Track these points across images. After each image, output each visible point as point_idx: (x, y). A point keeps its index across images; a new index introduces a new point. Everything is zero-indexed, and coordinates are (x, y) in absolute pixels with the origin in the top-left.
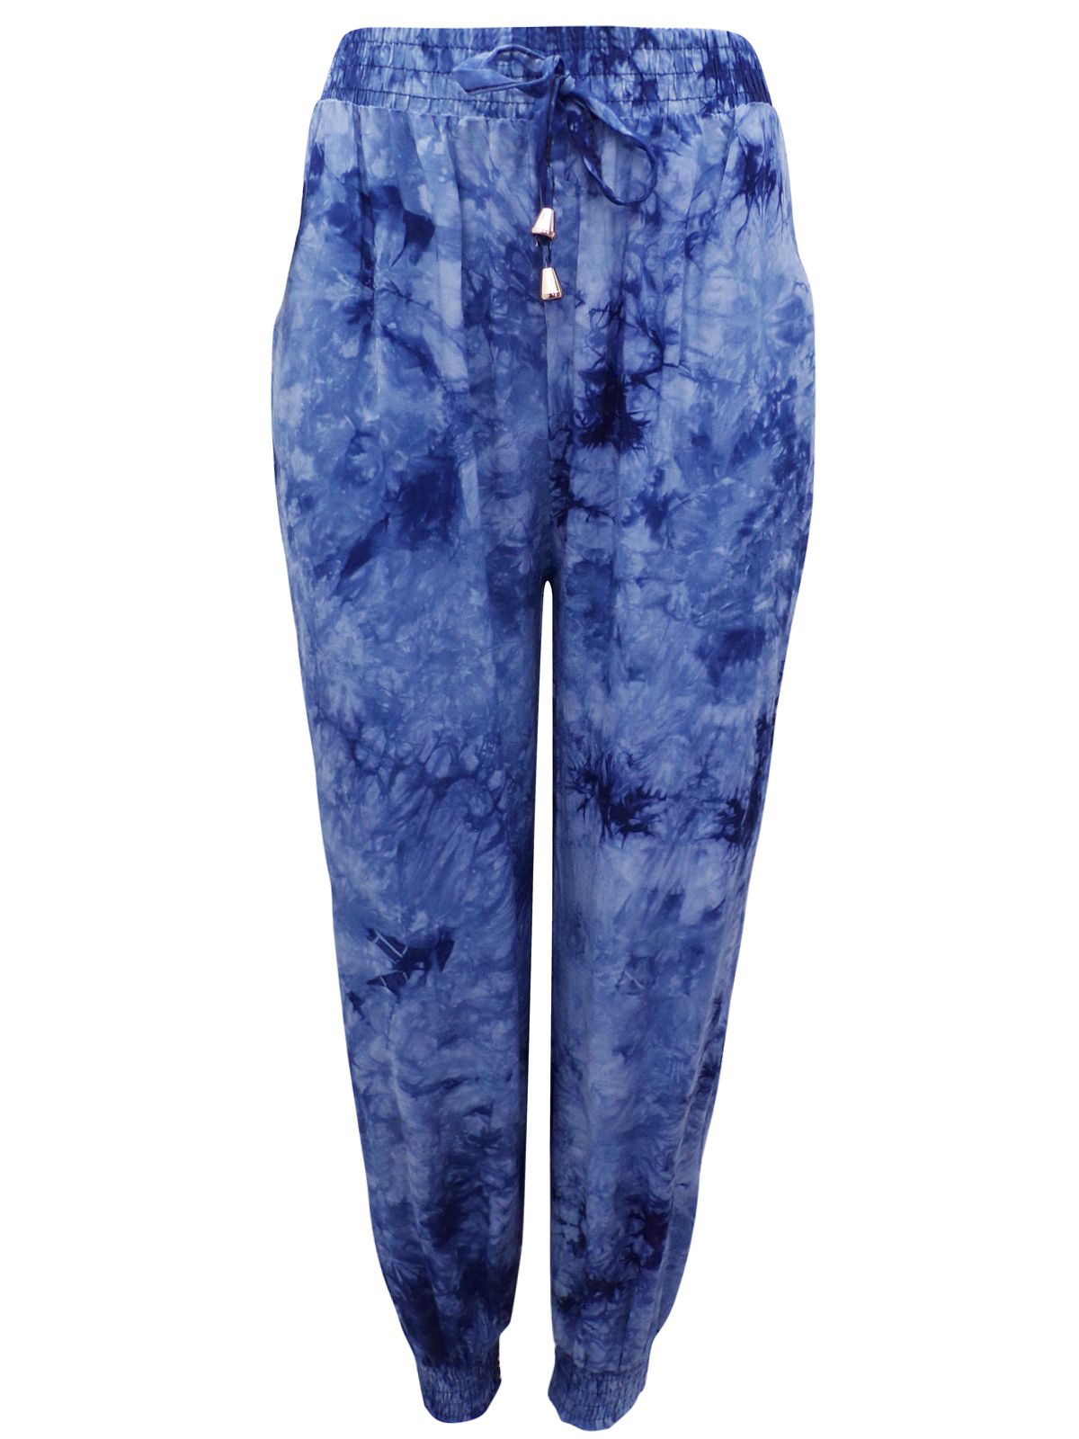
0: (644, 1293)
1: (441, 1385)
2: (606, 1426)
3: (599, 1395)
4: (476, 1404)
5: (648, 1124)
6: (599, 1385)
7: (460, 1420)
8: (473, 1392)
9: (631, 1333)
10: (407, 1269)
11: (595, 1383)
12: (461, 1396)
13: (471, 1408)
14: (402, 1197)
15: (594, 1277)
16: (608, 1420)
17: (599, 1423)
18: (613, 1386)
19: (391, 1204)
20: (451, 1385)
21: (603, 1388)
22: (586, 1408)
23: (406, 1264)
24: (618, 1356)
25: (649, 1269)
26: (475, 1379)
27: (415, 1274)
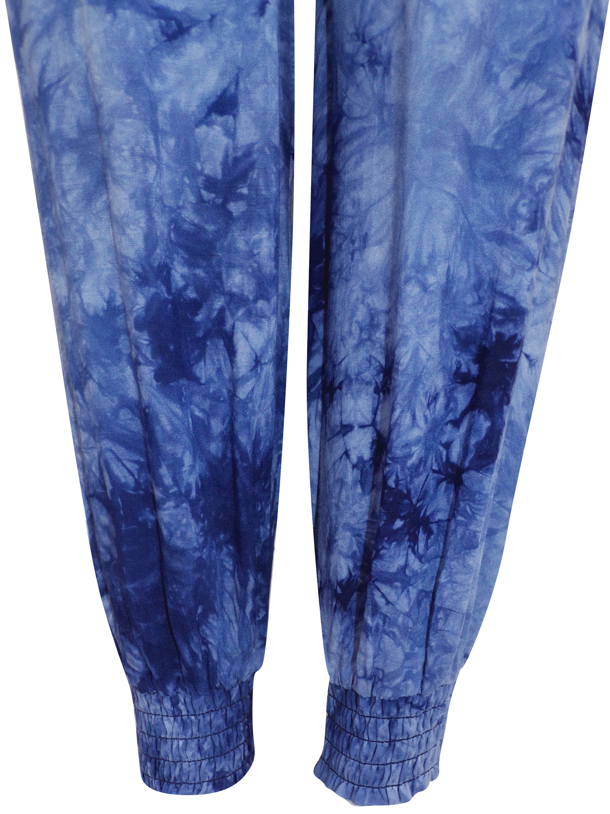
0: (466, 525)
1: (170, 725)
2: (403, 799)
3: (392, 742)
4: (225, 765)
5: (498, 147)
6: (391, 726)
7: (196, 789)
8: (217, 744)
9: (441, 615)
10: (119, 460)
11: (387, 722)
12: (200, 749)
13: (214, 771)
14: (107, 296)
15: (397, 482)
16: (406, 789)
17: (392, 793)
18: (412, 726)
19: (91, 312)
20: (184, 725)
21: (398, 729)
22: (374, 767)
23: (120, 450)
24: (420, 667)
25: (478, 469)
26: (221, 721)
27: (131, 474)
